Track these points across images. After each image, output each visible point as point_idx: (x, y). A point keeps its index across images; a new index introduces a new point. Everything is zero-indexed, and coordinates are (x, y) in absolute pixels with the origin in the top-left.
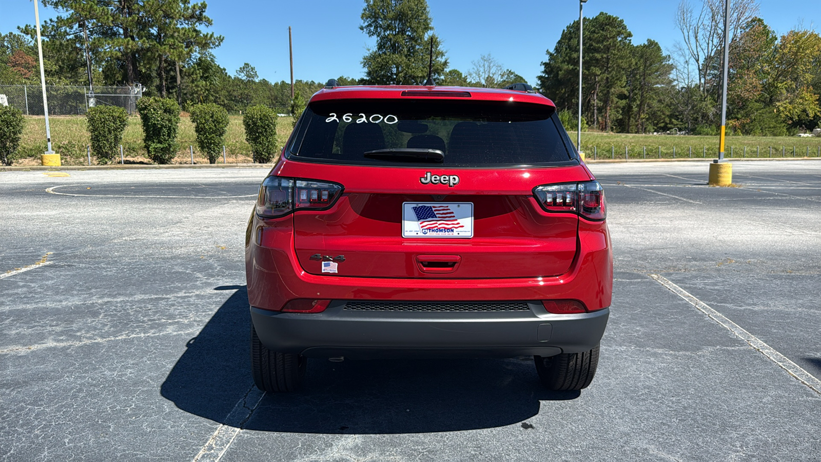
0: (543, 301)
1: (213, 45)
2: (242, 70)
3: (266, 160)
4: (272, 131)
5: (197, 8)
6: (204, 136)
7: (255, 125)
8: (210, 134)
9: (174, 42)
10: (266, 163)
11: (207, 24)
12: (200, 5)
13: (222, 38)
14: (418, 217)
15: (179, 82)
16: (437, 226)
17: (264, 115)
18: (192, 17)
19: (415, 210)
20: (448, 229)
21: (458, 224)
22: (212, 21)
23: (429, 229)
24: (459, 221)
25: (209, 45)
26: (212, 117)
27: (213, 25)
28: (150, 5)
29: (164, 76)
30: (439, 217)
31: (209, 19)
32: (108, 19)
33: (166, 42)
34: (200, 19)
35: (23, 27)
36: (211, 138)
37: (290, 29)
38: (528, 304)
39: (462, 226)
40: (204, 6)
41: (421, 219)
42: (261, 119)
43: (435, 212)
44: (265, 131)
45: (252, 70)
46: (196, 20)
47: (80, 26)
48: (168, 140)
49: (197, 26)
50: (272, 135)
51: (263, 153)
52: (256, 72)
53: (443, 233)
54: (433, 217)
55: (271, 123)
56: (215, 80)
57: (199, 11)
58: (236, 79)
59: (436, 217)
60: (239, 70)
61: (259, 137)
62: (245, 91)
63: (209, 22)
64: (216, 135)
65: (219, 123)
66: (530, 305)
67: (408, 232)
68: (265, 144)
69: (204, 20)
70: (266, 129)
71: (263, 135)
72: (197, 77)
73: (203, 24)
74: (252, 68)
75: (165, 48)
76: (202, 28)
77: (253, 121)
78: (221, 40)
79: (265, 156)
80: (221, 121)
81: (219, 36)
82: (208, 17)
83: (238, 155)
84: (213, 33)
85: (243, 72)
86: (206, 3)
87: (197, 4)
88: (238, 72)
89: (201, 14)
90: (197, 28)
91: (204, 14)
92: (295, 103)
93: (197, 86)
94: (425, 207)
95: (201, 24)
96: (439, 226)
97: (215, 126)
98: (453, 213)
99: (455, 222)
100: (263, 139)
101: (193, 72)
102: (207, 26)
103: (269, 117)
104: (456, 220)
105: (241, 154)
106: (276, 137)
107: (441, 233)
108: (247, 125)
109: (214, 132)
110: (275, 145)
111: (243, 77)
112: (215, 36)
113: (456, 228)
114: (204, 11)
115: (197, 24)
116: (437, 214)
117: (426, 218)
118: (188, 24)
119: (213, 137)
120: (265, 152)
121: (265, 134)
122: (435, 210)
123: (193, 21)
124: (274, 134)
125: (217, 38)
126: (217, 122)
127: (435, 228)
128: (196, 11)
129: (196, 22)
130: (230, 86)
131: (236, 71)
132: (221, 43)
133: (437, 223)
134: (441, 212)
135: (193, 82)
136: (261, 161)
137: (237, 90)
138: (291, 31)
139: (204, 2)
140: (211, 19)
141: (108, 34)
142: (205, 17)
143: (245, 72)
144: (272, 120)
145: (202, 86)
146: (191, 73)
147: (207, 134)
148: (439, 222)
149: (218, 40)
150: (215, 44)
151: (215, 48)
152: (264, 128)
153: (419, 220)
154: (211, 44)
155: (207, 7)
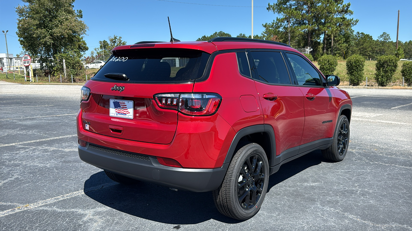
0: (157, 157)
1: (352, 25)
2: (382, 36)
3: (356, 84)
4: (361, 68)
5: (345, 6)
6: (323, 72)
7: (352, 66)
8: (326, 71)
9: (330, 25)
10: (357, 86)
11: (350, 14)
12: (347, 5)
13: (357, 20)
14: (115, 107)
15: (332, 45)
16: (121, 112)
17: (357, 60)
18: (342, 11)
19: (114, 103)
20: (125, 114)
21: (128, 111)
22: (353, 12)
23: (118, 113)
24: (128, 110)
25: (350, 25)
26: (328, 62)
27: (353, 14)
28: (319, 8)
29: (326, 43)
30: (122, 107)
31: (351, 11)
32: (299, 16)
33: (326, 25)
34: (346, 12)
35: (264, 24)
36: (327, 72)
37: (399, 11)
38: (149, 157)
39: (129, 113)
40: (349, 5)
41: (116, 108)
42: (355, 62)
43: (121, 105)
44: (357, 68)
45: (387, 36)
46: (344, 13)
47: (287, 22)
48: (304, 75)
49: (345, 16)
50: (361, 70)
51: (355, 80)
52: (389, 37)
53: (123, 115)
54: (119, 107)
55: (361, 64)
56: (352, 43)
57: (346, 8)
58: (378, 41)
59: (121, 107)
60: (380, 36)
61: (353, 72)
62: (382, 48)
63: (351, 13)
64: (330, 71)
65: (332, 65)
66: (150, 158)
67: (111, 114)
68: (356, 76)
69: (348, 12)
70: (357, 67)
71: (356, 71)
72: (341, 42)
73: (348, 15)
74: (387, 35)
75: (325, 29)
76: (347, 17)
77: (350, 63)
78: (357, 21)
79: (356, 82)
80: (332, 64)
81: (356, 20)
82: (351, 10)
83: (345, 81)
84: (353, 18)
85: (382, 37)
86: (350, 3)
87: (345, 4)
88: (379, 37)
89: (347, 9)
90: (345, 17)
91: (349, 9)
92: (397, 52)
93: (341, 46)
94: (117, 102)
95: (347, 14)
96: (122, 112)
97: (330, 67)
98: (126, 106)
99: (127, 110)
100: (355, 73)
101: (340, 40)
102: (350, 15)
103: (360, 61)
104: (127, 109)
105: (347, 81)
106: (363, 71)
107: (122, 115)
108: (348, 65)
109: (329, 69)
110: (362, 76)
111: (382, 39)
112: (354, 20)
113: (127, 113)
114: (349, 8)
115: (345, 14)
116: (121, 106)
117: (117, 108)
118: (340, 15)
119: (328, 72)
120: (356, 80)
121: (356, 70)
122: (121, 104)
123: (343, 13)
124: (362, 70)
125: (355, 21)
126: (331, 65)
127: (120, 113)
128: (345, 8)
129: (345, 13)
130: (373, 46)
131: (378, 37)
132: (357, 23)
133: (121, 110)
134: (122, 105)
135: (339, 44)
136: (354, 85)
137: (378, 47)
138: (400, 12)
139: (349, 3)
140: (352, 11)
141: (301, 23)
142: (349, 11)
143: (383, 37)
144: (362, 63)
145: (344, 46)
146: (339, 40)
147: (325, 70)
148: (122, 110)
149: (355, 22)
150: (353, 24)
151: (353, 26)
152: (356, 67)
153: (115, 108)
154: (352, 24)
155: (351, 5)
